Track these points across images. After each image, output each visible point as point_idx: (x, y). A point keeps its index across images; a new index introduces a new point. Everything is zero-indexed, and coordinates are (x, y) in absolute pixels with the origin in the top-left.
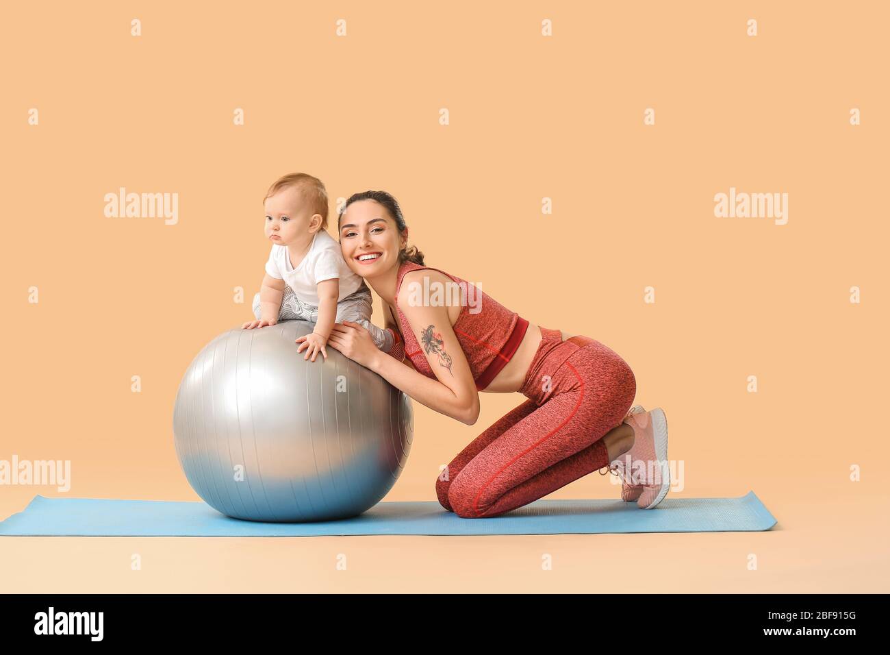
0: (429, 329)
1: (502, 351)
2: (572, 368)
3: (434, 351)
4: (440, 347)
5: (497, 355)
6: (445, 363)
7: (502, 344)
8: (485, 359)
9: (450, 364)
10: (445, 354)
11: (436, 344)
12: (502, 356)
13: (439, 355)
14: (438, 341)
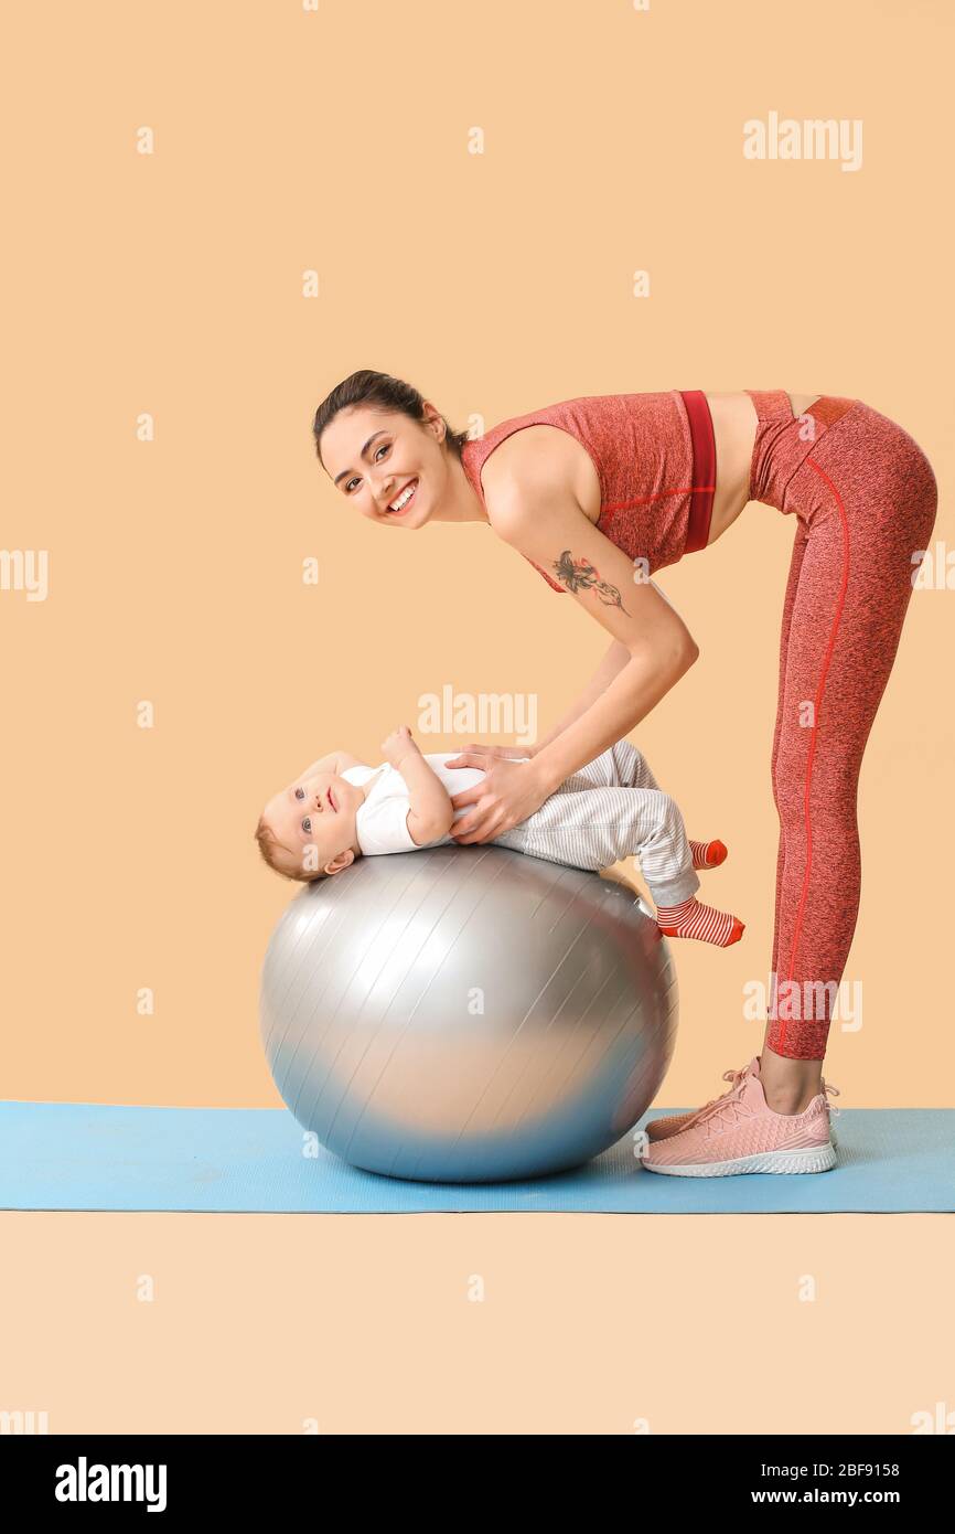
0: (563, 559)
1: (694, 482)
2: (819, 469)
3: (585, 585)
4: (593, 577)
5: (693, 495)
6: (609, 598)
7: (688, 474)
8: (678, 515)
9: (619, 599)
10: (604, 585)
11: (584, 574)
12: (701, 490)
13: (595, 590)
14: (584, 570)
